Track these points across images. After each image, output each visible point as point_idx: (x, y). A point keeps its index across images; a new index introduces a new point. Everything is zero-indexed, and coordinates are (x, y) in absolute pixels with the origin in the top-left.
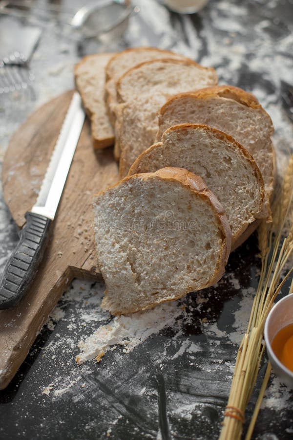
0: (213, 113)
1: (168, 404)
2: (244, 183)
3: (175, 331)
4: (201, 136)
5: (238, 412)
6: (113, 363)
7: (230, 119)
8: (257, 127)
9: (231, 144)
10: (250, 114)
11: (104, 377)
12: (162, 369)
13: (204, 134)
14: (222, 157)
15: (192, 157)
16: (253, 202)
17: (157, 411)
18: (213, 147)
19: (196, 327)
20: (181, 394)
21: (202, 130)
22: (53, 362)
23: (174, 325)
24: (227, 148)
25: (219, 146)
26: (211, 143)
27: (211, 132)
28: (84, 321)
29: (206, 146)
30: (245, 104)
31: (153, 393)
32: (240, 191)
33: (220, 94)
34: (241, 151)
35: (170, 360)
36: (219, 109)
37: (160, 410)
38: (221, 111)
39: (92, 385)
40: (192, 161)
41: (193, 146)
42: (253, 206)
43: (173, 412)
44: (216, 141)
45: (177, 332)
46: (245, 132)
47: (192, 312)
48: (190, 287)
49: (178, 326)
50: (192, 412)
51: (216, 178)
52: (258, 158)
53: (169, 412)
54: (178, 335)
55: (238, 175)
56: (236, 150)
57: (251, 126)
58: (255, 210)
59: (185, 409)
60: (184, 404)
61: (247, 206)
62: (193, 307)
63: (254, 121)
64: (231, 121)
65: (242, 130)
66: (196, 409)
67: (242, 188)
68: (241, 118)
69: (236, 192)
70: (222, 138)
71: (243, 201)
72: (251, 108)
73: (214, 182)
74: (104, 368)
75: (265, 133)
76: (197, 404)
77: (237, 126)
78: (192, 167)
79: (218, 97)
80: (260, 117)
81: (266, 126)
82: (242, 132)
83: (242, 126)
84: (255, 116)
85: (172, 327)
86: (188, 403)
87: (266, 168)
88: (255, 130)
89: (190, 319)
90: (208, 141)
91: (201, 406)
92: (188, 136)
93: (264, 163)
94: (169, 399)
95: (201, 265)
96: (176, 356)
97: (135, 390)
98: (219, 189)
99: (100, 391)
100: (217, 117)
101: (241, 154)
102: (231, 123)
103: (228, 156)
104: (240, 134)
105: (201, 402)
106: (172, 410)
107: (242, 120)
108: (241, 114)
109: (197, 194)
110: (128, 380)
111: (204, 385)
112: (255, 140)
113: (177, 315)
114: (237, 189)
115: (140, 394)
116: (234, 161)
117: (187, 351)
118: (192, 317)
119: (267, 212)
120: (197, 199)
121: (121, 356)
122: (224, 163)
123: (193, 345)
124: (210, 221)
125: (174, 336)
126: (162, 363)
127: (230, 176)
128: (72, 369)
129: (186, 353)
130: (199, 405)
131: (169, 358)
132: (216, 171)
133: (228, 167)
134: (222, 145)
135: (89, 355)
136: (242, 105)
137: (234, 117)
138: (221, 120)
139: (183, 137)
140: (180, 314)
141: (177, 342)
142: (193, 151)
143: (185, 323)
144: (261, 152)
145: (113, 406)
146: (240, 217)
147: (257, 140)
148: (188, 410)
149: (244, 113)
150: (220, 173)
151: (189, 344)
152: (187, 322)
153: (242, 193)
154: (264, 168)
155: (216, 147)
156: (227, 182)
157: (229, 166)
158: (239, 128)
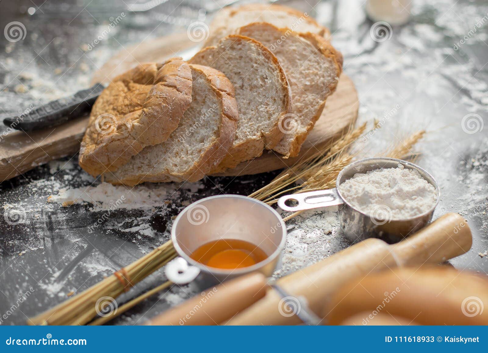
0: (286, 48)
1: (87, 257)
2: (269, 103)
3: (145, 215)
4: (250, 49)
5: (124, 274)
6: (74, 213)
7: (298, 57)
8: (319, 73)
9: (273, 66)
10: (319, 60)
11: (58, 218)
12: (107, 233)
13: (254, 48)
14: (261, 74)
15: (235, 66)
16: (268, 122)
17: (74, 257)
18: (256, 63)
19: (164, 219)
20: (104, 257)
21: (253, 44)
22: (31, 193)
23: (148, 211)
24: (269, 68)
25: (263, 64)
26: (255, 58)
27: (261, 49)
28: (81, 178)
29: (251, 60)
30: (320, 50)
31: (83, 245)
32: (261, 109)
33: (301, 35)
34: (279, 74)
35: (120, 231)
36: (292, 46)
37: (76, 259)
38: (294, 48)
39: (43, 219)
40: (234, 69)
41: (241, 57)
42: (266, 126)
43: (85, 264)
44: (262, 58)
45: (146, 216)
46: (306, 73)
47: (172, 209)
48: (167, 169)
49: (151, 213)
50: (100, 272)
51: (247, 92)
52: (306, 99)
53: (81, 263)
54: (144, 218)
55: (267, 95)
56: (275, 72)
57: (314, 69)
58: (265, 130)
59: (96, 267)
60: (100, 264)
61: (261, 124)
62: (176, 206)
63: (321, 67)
64: (299, 60)
65: (304, 70)
66: (105, 271)
67: (265, 107)
68: (310, 61)
69: (257, 109)
70: (268, 58)
71: (259, 118)
72: (323, 56)
73: (244, 95)
74: (64, 212)
75: (326, 81)
76: (110, 269)
77: (301, 65)
78: (232, 76)
79: (298, 36)
80: (327, 66)
81: (330, 76)
82: (303, 72)
83: (306, 67)
84: (324, 63)
85: (145, 211)
86: (103, 264)
87: (309, 111)
88: (316, 74)
89: (165, 212)
90: (254, 55)
91: (112, 271)
92: (240, 46)
93: (310, 107)
94: (92, 255)
95: (187, 153)
96: (127, 230)
97: (71, 237)
98: (245, 101)
99: (45, 225)
100: (287, 52)
101: (278, 76)
102: (297, 61)
103: (266, 74)
104: (301, 73)
105: (114, 269)
106: (86, 263)
107: (309, 62)
108: (312, 57)
109: (214, 90)
110: (73, 228)
111: (129, 259)
112: (311, 83)
113: (157, 205)
114: (260, 106)
115: (72, 241)
116: (269, 81)
117: (139, 231)
118: (168, 212)
119: (288, 148)
120: (214, 95)
121: (85, 211)
122: (259, 80)
123: (150, 229)
124: (214, 118)
125: (140, 217)
126: (111, 230)
127: (259, 93)
128: (40, 202)
129: (137, 232)
130: (110, 270)
131: (120, 229)
132: (249, 85)
133: (261, 85)
134: (266, 64)
135: (61, 199)
136: (316, 51)
137: (304, 57)
138: (290, 56)
139: (235, 46)
140: (161, 205)
141: (138, 222)
142: (239, 61)
143: (159, 213)
144: (313, 96)
145: (44, 239)
146: (249, 132)
147: (313, 83)
148: (98, 269)
149: (315, 57)
150: (253, 88)
151: (146, 228)
152: (161, 213)
153: (262, 112)
154: (307, 110)
155: (259, 64)
156: (254, 98)
157: (263, 84)
158: (303, 68)
